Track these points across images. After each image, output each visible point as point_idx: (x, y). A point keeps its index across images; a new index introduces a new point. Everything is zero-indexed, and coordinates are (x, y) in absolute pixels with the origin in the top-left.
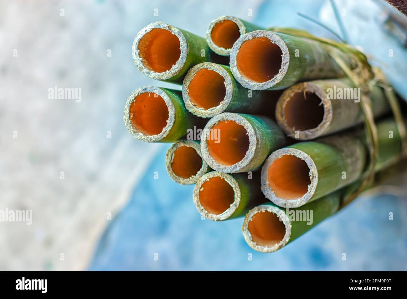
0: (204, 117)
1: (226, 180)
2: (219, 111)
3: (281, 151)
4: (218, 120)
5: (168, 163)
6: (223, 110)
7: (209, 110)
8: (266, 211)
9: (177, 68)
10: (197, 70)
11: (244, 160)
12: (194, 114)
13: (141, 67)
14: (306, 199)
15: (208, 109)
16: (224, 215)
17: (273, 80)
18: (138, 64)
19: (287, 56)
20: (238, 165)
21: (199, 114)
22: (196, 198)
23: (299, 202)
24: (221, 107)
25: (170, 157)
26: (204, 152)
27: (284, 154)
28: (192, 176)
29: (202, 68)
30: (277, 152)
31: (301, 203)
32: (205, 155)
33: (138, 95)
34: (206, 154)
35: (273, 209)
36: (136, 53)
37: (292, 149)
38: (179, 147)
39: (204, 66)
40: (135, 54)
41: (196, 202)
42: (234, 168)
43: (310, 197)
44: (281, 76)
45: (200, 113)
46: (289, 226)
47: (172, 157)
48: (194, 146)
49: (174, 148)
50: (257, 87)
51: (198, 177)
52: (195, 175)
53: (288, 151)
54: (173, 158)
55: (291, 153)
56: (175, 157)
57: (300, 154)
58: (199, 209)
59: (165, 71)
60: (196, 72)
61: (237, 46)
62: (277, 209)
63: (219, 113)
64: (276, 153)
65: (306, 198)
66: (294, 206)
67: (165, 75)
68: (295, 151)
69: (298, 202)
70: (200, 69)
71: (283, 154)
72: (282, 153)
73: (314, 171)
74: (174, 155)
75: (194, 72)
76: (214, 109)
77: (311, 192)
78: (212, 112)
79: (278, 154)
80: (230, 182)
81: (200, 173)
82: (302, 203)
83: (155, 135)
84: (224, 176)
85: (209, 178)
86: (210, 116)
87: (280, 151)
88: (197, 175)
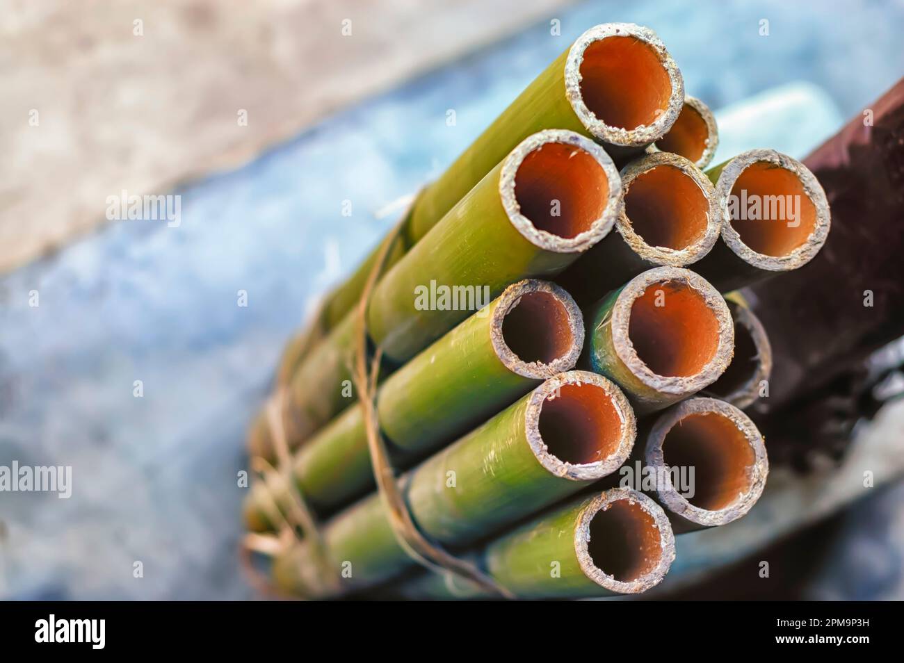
0: (643, 257)
1: (613, 401)
2: (678, 261)
3: (713, 403)
4: (674, 277)
5: (501, 310)
6: (686, 263)
7: (658, 250)
8: (638, 505)
9: (650, 135)
10: (662, 163)
11: (695, 378)
12: (625, 240)
13: (577, 92)
14: (729, 517)
15: (657, 247)
16: (588, 469)
17: (784, 261)
18: (572, 83)
19: (823, 231)
20: (681, 382)
21: (637, 247)
22: (533, 408)
23: (713, 516)
24: (684, 255)
25: (510, 302)
26: (621, 323)
27: (716, 410)
28: (539, 363)
29: (673, 162)
30: (705, 401)
31: (716, 521)
32: (621, 330)
33: (556, 143)
34: (622, 328)
35: (653, 508)
36: (576, 61)
37: (735, 408)
38: (538, 290)
39: (677, 162)
40: (574, 61)
41: (530, 416)
42: (671, 384)
43: (737, 518)
44: (800, 262)
45: (640, 246)
46: (671, 556)
47: (513, 302)
48: (568, 305)
49: (527, 287)
50: (750, 256)
51: (554, 369)
52: (547, 364)
53: (726, 409)
54: (514, 306)
55: (731, 415)
56: (518, 306)
57: (747, 426)
58: (531, 435)
59: (620, 128)
60: (657, 164)
61: (745, 162)
62: (660, 511)
63: (676, 265)
64: (701, 403)
65: (728, 514)
66: (698, 520)
67: (616, 134)
68: (740, 416)
69: (711, 515)
70: (666, 163)
71: (714, 410)
72: (714, 407)
73: (762, 470)
74: (519, 300)
75: (655, 162)
76: (668, 252)
77: (743, 508)
78: (664, 256)
79: (703, 406)
80: (622, 411)
81: (560, 364)
82: (718, 522)
83: (558, 238)
84: (615, 392)
85: (581, 383)
86: (658, 261)
87: (710, 402)
88: (551, 364)
